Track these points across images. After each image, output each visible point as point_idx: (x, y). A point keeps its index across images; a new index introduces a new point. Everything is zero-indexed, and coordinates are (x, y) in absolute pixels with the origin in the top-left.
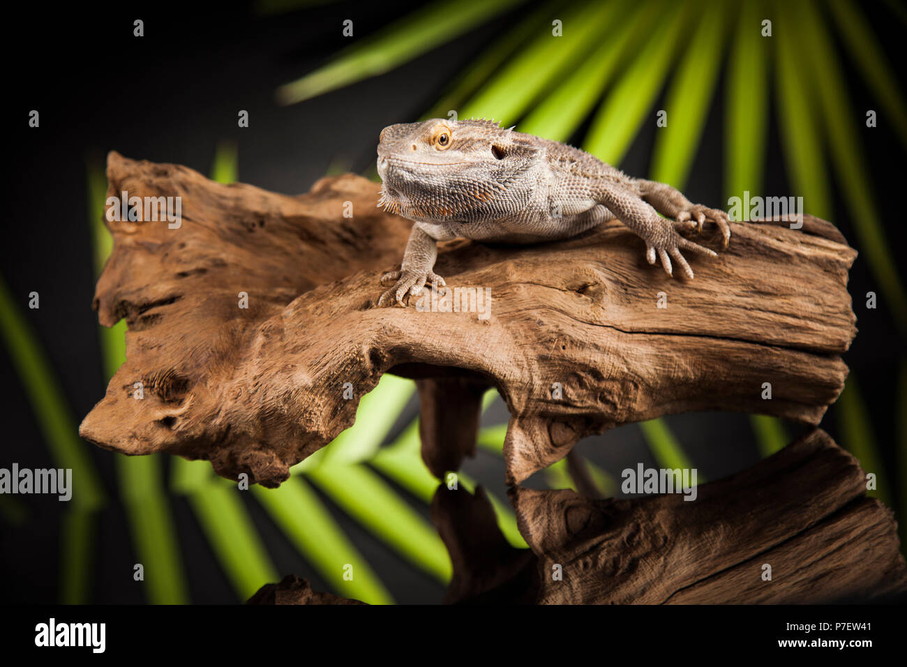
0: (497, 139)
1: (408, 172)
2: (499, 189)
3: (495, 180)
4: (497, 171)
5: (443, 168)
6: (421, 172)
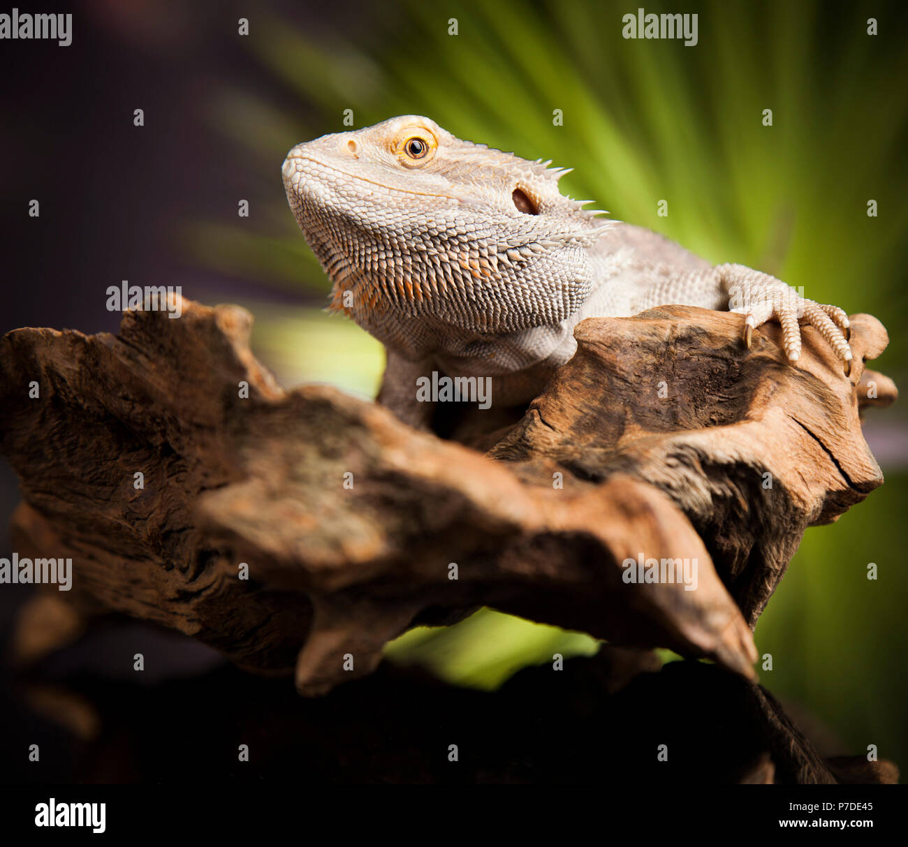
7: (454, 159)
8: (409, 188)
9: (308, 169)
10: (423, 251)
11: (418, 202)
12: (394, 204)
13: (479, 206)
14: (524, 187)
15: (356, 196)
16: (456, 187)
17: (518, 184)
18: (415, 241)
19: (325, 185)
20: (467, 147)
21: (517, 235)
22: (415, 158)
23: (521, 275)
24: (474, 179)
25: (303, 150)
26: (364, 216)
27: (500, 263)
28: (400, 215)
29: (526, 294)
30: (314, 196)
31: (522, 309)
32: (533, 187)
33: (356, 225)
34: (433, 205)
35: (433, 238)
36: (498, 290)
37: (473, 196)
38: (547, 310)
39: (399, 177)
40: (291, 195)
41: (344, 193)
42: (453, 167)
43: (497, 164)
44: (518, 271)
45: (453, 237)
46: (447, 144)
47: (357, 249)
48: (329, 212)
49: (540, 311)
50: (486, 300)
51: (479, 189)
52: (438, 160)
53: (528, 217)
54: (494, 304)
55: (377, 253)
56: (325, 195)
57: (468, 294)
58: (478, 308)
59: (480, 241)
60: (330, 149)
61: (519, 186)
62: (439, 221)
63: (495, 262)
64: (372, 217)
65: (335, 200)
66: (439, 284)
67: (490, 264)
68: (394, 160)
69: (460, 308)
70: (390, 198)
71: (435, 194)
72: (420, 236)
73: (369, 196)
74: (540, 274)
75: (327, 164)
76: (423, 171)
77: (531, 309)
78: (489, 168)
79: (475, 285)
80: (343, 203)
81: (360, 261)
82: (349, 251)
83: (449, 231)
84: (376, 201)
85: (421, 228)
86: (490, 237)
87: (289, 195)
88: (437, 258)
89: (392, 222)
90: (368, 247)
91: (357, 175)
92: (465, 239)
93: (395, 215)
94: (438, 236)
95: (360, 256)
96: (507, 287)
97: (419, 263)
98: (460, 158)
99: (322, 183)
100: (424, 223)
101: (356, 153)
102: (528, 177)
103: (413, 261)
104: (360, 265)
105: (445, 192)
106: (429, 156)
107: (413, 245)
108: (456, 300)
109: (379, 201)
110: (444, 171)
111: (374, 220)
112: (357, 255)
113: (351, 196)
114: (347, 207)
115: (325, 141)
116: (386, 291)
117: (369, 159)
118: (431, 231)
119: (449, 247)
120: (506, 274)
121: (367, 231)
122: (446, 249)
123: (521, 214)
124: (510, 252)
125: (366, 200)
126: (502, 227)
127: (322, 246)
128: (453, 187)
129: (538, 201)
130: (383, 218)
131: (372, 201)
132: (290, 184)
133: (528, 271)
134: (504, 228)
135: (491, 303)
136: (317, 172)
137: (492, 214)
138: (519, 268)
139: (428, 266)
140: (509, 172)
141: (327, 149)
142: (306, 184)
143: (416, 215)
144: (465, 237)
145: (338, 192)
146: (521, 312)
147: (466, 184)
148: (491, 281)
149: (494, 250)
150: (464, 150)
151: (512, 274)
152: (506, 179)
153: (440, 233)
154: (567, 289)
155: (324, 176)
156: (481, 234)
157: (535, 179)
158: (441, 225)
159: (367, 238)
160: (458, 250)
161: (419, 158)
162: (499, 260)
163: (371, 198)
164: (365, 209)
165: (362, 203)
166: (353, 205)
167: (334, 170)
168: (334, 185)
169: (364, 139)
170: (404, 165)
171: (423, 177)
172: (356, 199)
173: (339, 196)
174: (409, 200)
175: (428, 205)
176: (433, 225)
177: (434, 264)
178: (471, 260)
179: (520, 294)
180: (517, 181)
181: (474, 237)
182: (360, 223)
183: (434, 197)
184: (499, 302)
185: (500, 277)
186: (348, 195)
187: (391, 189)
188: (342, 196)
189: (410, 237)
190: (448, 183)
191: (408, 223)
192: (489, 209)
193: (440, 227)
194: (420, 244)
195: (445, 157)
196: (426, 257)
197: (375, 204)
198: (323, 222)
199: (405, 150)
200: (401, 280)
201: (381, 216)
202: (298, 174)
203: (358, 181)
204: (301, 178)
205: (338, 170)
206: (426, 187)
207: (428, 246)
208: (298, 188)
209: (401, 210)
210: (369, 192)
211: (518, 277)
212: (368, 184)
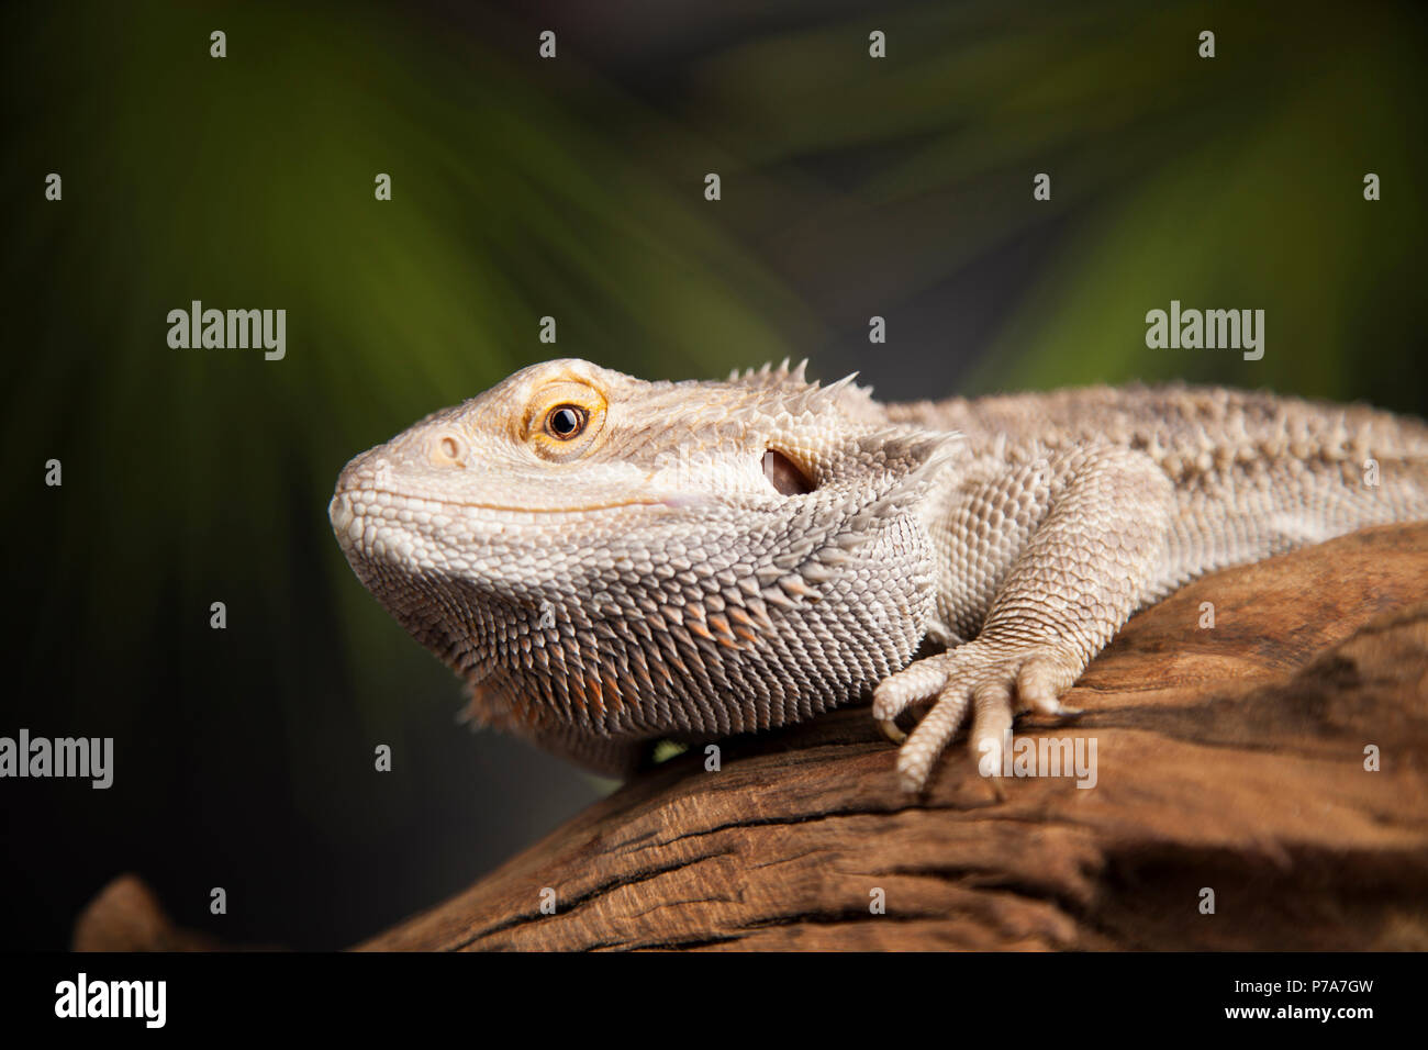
0: (783, 425)
1: (423, 534)
2: (788, 593)
3: (768, 560)
4: (776, 527)
5: (557, 524)
6: (470, 537)
7: (642, 425)
8: (570, 502)
9: (377, 509)
10: (616, 616)
11: (591, 525)
12: (549, 540)
13: (706, 509)
14: (780, 444)
15: (476, 540)
16: (656, 477)
17: (768, 442)
18: (599, 601)
19: (412, 532)
20: (661, 393)
21: (788, 542)
22: (564, 439)
23: (816, 617)
24: (686, 454)
25: (361, 474)
26: (498, 575)
27: (771, 607)
28: (562, 557)
29: (831, 648)
30: (397, 558)
32: (796, 439)
33: (484, 592)
34: (620, 525)
35: (631, 588)
36: (775, 658)
37: (692, 487)
39: (548, 484)
40: (354, 560)
41: (453, 541)
42: (643, 438)
43: (722, 416)
44: (808, 612)
45: (670, 580)
46: (625, 396)
47: (493, 630)
48: (429, 578)
49: (867, 672)
50: (753, 683)
51: (699, 472)
52: (612, 434)
53: (799, 500)
54: (771, 686)
55: (528, 636)
56: (417, 552)
57: (714, 679)
58: (738, 698)
60: (411, 463)
61: (771, 445)
62: (636, 556)
63: (760, 608)
64: (511, 573)
65: (438, 556)
66: (653, 673)
67: (750, 612)
68: (528, 451)
69: (700, 707)
70: (539, 531)
71: (619, 500)
72: (608, 591)
73: (498, 535)
74: (853, 604)
75: (411, 493)
76: (589, 461)
77: (848, 676)
78: (710, 427)
79: (727, 661)
80: (454, 559)
81: (498, 652)
82: (480, 636)
83: (660, 570)
84: (512, 541)
85: (605, 575)
86: (739, 562)
87: (352, 561)
88: (644, 625)
89: (550, 575)
90: (512, 625)
91: (470, 499)
92: (692, 578)
93: (554, 559)
94: (640, 583)
95: (499, 644)
96: (792, 649)
97: (611, 640)
98: (652, 419)
99: (406, 530)
100: (611, 564)
101: (460, 458)
103: (599, 639)
104: (500, 659)
105: (638, 492)
106: (592, 429)
107: (597, 608)
108: (693, 696)
109: (521, 540)
110: (628, 450)
111: (518, 578)
112: (493, 642)
113: (466, 543)
114: (465, 565)
115: (397, 450)
116: (552, 701)
117: (484, 463)
118: (627, 578)
120: (787, 625)
121: (508, 600)
123: (784, 499)
124: (786, 581)
125: (492, 543)
128: (649, 478)
129: (811, 463)
130: (532, 572)
131: (506, 543)
132: (348, 541)
133: (827, 607)
134: (760, 537)
136: (394, 511)
137: (731, 517)
138: (809, 606)
139: (628, 643)
140: (748, 424)
141: (404, 463)
142: (377, 538)
143: (591, 551)
144: (691, 574)
145: (441, 541)
147: (675, 465)
148: (758, 646)
149: (753, 586)
151: (798, 622)
152: (745, 439)
153: (643, 577)
155: (409, 515)
156: (721, 562)
157: (795, 423)
158: (642, 562)
159: (509, 609)
160: (682, 602)
161: (571, 438)
162: (767, 601)
163: (505, 538)
164: (497, 562)
165: (488, 551)
166: (472, 557)
167: (425, 500)
168: (430, 529)
169: (469, 428)
171: (591, 472)
172: (474, 547)
173: (443, 546)
174: (573, 526)
175: (612, 526)
176: (629, 565)
177: (640, 637)
178: (710, 617)
179: (821, 652)
180: (766, 438)
181: (709, 570)
182: (491, 589)
183: (619, 510)
184: (780, 678)
185: (774, 633)
186: (460, 541)
187: (536, 512)
188: (448, 545)
189: (588, 594)
190: (639, 472)
191: (580, 571)
192: (724, 510)
193: (640, 567)
194: (610, 604)
195: (625, 423)
196: (624, 626)
197: (512, 547)
198: (426, 596)
199: (545, 430)
200: (581, 679)
201: (527, 567)
202: (359, 522)
203: (474, 512)
204: (365, 528)
205: (433, 500)
206: (600, 491)
207: (624, 607)
208: (365, 546)
209: (563, 547)
210: (498, 528)
211: (809, 622)
212: (492, 514)
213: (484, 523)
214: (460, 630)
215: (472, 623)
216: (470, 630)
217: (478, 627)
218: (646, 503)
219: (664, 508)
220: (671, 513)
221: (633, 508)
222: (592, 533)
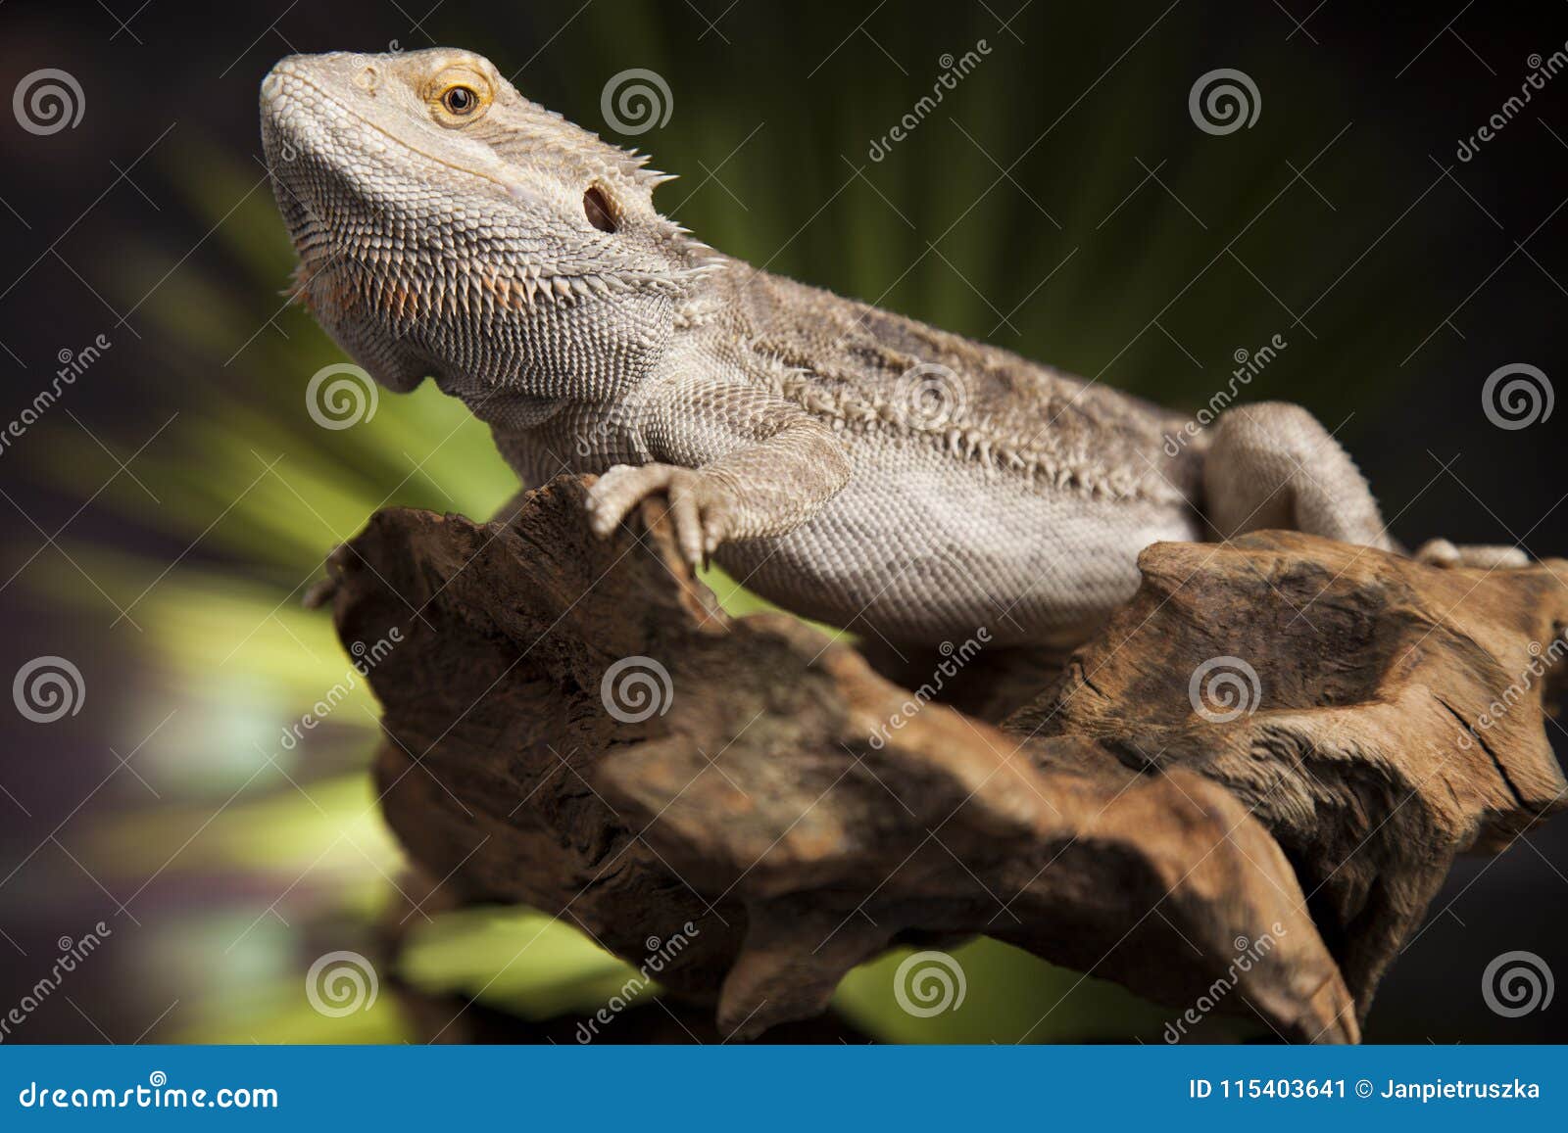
1: (326, 127)
2: (555, 289)
3: (554, 261)
4: (574, 244)
5: (424, 165)
6: (358, 144)
7: (511, 127)
8: (438, 154)
9: (299, 95)
10: (437, 249)
11: (447, 177)
12: (413, 172)
13: (533, 204)
14: (603, 188)
15: (361, 149)
16: (506, 167)
17: (595, 182)
18: (429, 232)
19: (318, 122)
20: (534, 112)
21: (574, 257)
22: (455, 113)
23: (566, 316)
24: (534, 161)
25: (298, 65)
26: (366, 180)
27: (539, 293)
28: (417, 189)
29: (565, 343)
31: (554, 363)
32: (615, 191)
33: (351, 189)
34: (468, 187)
35: (456, 233)
36: (527, 329)
37: (529, 185)
38: (589, 374)
39: (428, 135)
40: (267, 126)
41: (345, 141)
42: (508, 137)
43: (572, 148)
44: (562, 310)
45: (486, 241)
46: (507, 101)
47: (345, 222)
48: (317, 161)
49: (580, 373)
50: (506, 339)
51: (540, 178)
52: (488, 123)
53: (598, 234)
54: (517, 348)
55: (370, 236)
56: (315, 137)
57: (483, 324)
58: (492, 347)
59: (520, 255)
60: (337, 73)
61: (597, 185)
62: (470, 212)
63: (532, 290)
64: (377, 184)
65: (330, 147)
66: (446, 302)
67: (525, 290)
68: (424, 110)
69: (465, 343)
70: (409, 163)
71: (474, 170)
72: (439, 228)
73: (379, 153)
74: (592, 321)
75: (329, 95)
76: (463, 134)
77: (567, 367)
78: (560, 151)
79: (497, 314)
80: (340, 155)
81: (344, 241)
82: (333, 223)
83: (482, 230)
84: (387, 162)
85: (443, 216)
86: (537, 253)
87: (264, 124)
88: (454, 265)
89: (403, 198)
90: (361, 224)
91: (369, 119)
92: (501, 247)
93: (412, 188)
94: (464, 233)
95: (346, 233)
96: (540, 328)
97: (426, 264)
98: (521, 127)
99: (315, 118)
100: (449, 209)
101: (374, 87)
102: (612, 175)
103: (418, 260)
104: (342, 246)
105: (490, 171)
106: (476, 114)
107: (426, 238)
108: (464, 330)
109: (393, 164)
110: (495, 140)
111: (379, 189)
112: (342, 230)
113: (353, 147)
114: (344, 162)
115: (332, 61)
116: (368, 293)
117: (389, 100)
118: (456, 224)
119: (475, 252)
120: (544, 310)
121: (365, 202)
122: (471, 255)
123: (590, 228)
124: (558, 281)
125: (373, 157)
126: (558, 241)
127: (295, 206)
128: (502, 166)
129: (617, 213)
130: (392, 190)
131: (381, 161)
132: (269, 109)
133: (575, 313)
135: (512, 345)
136: (311, 102)
137: (549, 219)
138: (564, 306)
139: (438, 273)
140: (587, 162)
141: (333, 72)
142: (292, 116)
143: (439, 195)
144: (502, 244)
145: (337, 138)
146: (551, 367)
147: (524, 165)
148: (520, 314)
149: (536, 272)
150: (529, 116)
151: (552, 312)
152: (580, 172)
153: (468, 229)
154: (624, 352)
155: (321, 109)
156: (527, 245)
157: (621, 180)
158: (472, 218)
159: (362, 211)
160: (487, 260)
161: (461, 114)
162: (538, 288)
163: (383, 157)
164: (369, 171)
165: (367, 160)
166: (354, 160)
167: (337, 104)
168: (333, 125)
169: (389, 68)
170: (437, 120)
171: (462, 142)
172: (358, 153)
173: (336, 143)
174: (434, 172)
175: (462, 185)
176: (461, 216)
177: (447, 272)
178: (500, 279)
179: (557, 342)
180: (595, 177)
181: (515, 247)
182: (358, 189)
183: (472, 177)
184: (525, 346)
185: (534, 312)
186: (349, 145)
187: (413, 150)
188: (341, 144)
189: (424, 224)
190: (496, 158)
191: (426, 204)
192: (546, 211)
193: (469, 221)
194: (436, 238)
195: (501, 120)
196: (439, 259)
197: (386, 166)
198: (306, 175)
199: (442, 100)
200: (394, 285)
201: (389, 184)
202: (284, 98)
203: (367, 128)
204: (287, 104)
205: (343, 107)
206: (465, 157)
207: (445, 245)
208: (281, 117)
209: (421, 182)
210: (381, 148)
211: (560, 318)
212: (381, 136)
213: (373, 140)
214: (320, 213)
215: (331, 211)
216: (327, 214)
217: (335, 215)
218: (492, 181)
219: (503, 190)
220: (508, 195)
221: (483, 179)
222: (445, 183)
